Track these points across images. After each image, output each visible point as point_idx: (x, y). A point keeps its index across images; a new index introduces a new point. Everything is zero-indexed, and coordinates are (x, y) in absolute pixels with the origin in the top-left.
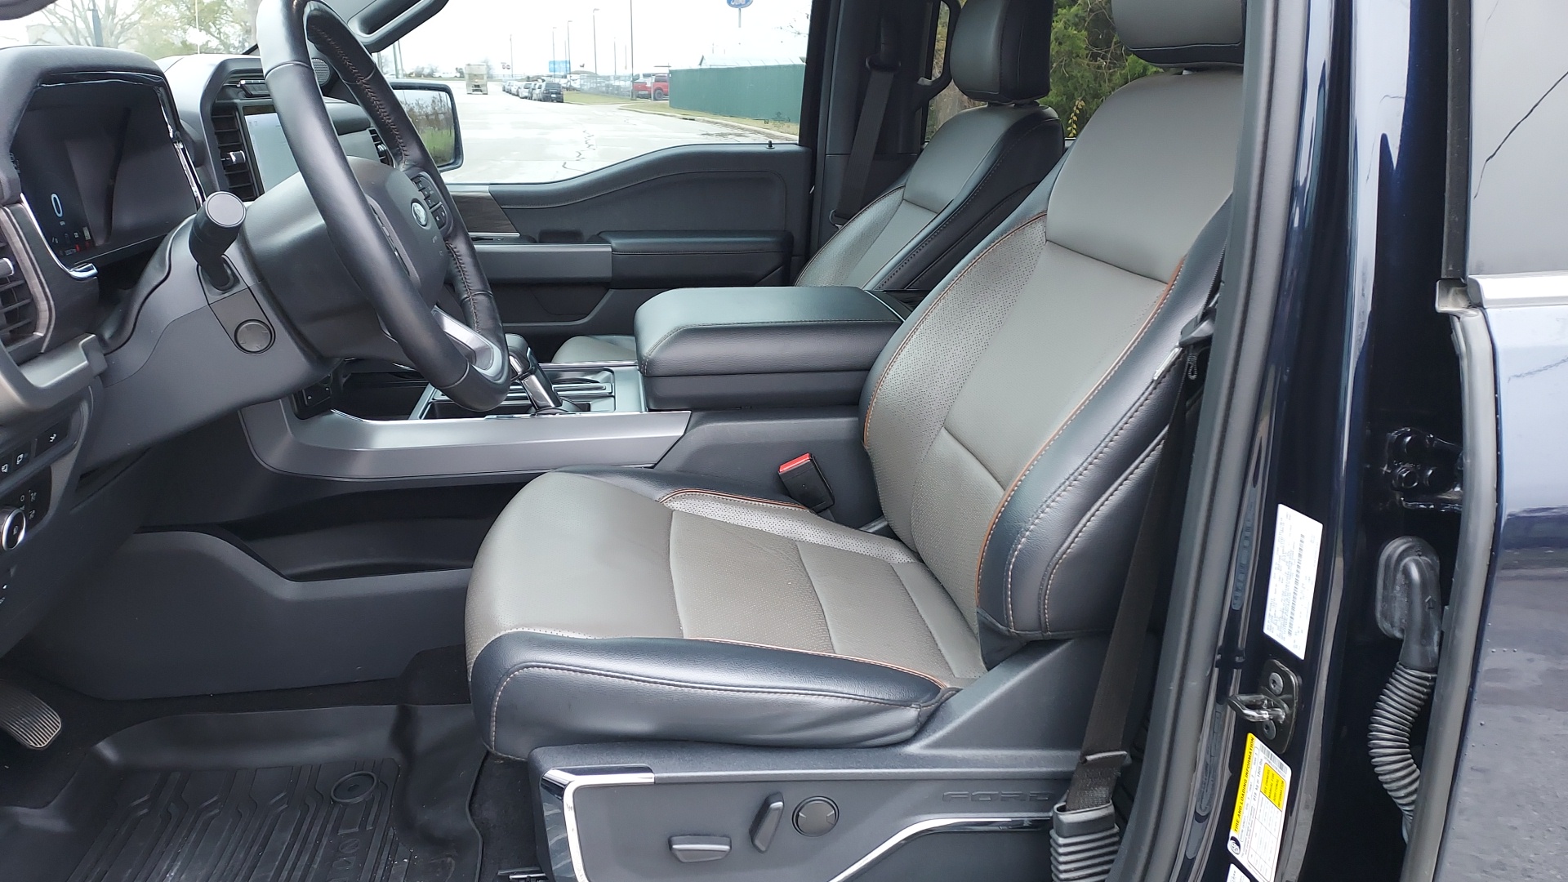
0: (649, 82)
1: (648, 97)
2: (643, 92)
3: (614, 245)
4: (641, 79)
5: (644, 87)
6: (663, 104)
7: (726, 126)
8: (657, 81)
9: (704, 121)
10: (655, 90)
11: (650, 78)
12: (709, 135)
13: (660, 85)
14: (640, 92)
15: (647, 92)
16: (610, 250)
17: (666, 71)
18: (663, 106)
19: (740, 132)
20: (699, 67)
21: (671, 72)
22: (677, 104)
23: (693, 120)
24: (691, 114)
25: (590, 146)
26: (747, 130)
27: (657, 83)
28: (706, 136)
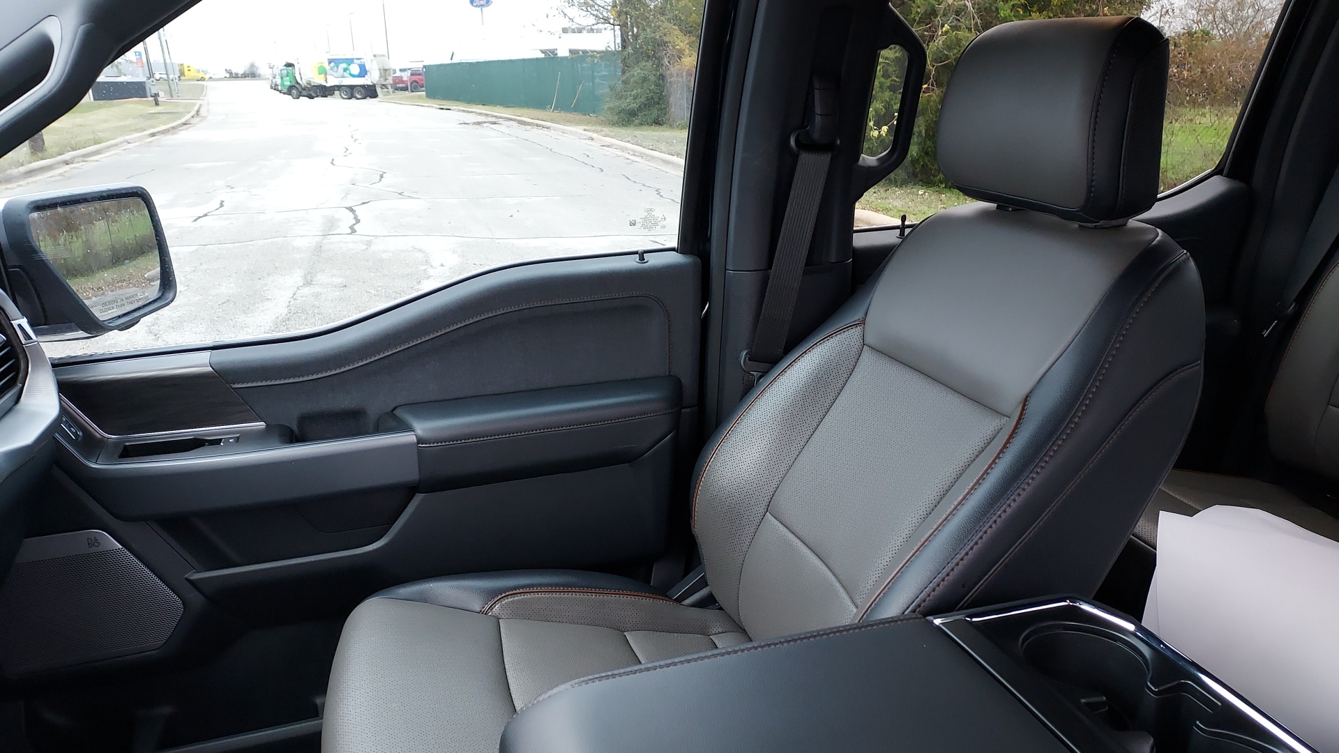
0: (406, 76)
1: (405, 89)
2: (401, 85)
3: (419, 432)
4: (398, 74)
5: (400, 80)
6: (419, 96)
7: (480, 114)
8: (412, 75)
9: (459, 110)
10: (411, 84)
11: (406, 73)
12: (465, 123)
13: (415, 78)
14: (398, 85)
15: (404, 85)
16: (415, 440)
17: (420, 65)
18: (420, 97)
19: (494, 120)
20: (450, 62)
21: (425, 67)
22: (432, 95)
23: (449, 109)
24: (446, 104)
25: (355, 140)
26: (500, 118)
27: (413, 77)
28: (464, 125)
